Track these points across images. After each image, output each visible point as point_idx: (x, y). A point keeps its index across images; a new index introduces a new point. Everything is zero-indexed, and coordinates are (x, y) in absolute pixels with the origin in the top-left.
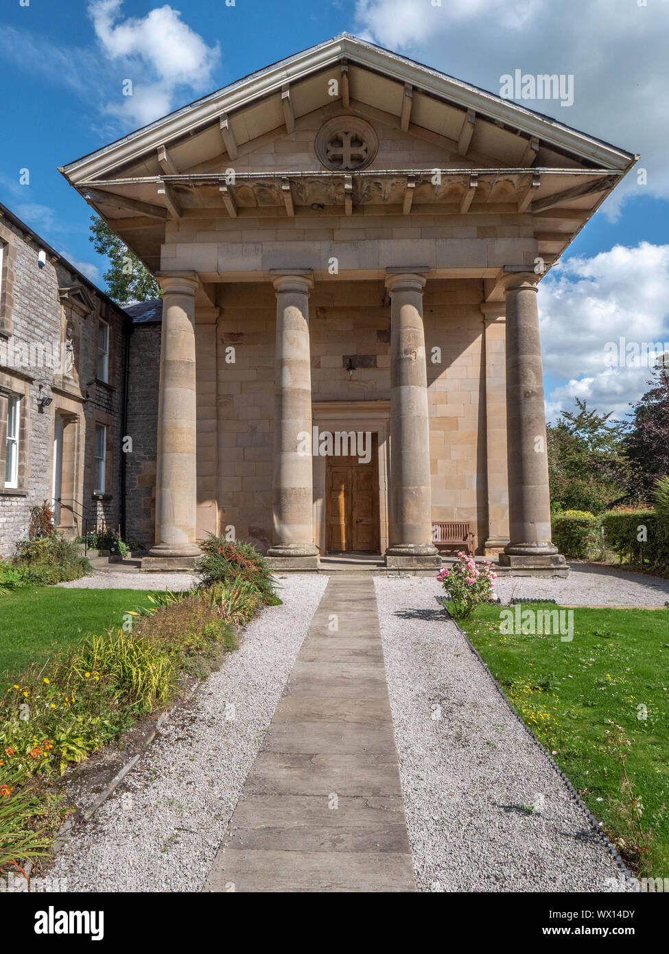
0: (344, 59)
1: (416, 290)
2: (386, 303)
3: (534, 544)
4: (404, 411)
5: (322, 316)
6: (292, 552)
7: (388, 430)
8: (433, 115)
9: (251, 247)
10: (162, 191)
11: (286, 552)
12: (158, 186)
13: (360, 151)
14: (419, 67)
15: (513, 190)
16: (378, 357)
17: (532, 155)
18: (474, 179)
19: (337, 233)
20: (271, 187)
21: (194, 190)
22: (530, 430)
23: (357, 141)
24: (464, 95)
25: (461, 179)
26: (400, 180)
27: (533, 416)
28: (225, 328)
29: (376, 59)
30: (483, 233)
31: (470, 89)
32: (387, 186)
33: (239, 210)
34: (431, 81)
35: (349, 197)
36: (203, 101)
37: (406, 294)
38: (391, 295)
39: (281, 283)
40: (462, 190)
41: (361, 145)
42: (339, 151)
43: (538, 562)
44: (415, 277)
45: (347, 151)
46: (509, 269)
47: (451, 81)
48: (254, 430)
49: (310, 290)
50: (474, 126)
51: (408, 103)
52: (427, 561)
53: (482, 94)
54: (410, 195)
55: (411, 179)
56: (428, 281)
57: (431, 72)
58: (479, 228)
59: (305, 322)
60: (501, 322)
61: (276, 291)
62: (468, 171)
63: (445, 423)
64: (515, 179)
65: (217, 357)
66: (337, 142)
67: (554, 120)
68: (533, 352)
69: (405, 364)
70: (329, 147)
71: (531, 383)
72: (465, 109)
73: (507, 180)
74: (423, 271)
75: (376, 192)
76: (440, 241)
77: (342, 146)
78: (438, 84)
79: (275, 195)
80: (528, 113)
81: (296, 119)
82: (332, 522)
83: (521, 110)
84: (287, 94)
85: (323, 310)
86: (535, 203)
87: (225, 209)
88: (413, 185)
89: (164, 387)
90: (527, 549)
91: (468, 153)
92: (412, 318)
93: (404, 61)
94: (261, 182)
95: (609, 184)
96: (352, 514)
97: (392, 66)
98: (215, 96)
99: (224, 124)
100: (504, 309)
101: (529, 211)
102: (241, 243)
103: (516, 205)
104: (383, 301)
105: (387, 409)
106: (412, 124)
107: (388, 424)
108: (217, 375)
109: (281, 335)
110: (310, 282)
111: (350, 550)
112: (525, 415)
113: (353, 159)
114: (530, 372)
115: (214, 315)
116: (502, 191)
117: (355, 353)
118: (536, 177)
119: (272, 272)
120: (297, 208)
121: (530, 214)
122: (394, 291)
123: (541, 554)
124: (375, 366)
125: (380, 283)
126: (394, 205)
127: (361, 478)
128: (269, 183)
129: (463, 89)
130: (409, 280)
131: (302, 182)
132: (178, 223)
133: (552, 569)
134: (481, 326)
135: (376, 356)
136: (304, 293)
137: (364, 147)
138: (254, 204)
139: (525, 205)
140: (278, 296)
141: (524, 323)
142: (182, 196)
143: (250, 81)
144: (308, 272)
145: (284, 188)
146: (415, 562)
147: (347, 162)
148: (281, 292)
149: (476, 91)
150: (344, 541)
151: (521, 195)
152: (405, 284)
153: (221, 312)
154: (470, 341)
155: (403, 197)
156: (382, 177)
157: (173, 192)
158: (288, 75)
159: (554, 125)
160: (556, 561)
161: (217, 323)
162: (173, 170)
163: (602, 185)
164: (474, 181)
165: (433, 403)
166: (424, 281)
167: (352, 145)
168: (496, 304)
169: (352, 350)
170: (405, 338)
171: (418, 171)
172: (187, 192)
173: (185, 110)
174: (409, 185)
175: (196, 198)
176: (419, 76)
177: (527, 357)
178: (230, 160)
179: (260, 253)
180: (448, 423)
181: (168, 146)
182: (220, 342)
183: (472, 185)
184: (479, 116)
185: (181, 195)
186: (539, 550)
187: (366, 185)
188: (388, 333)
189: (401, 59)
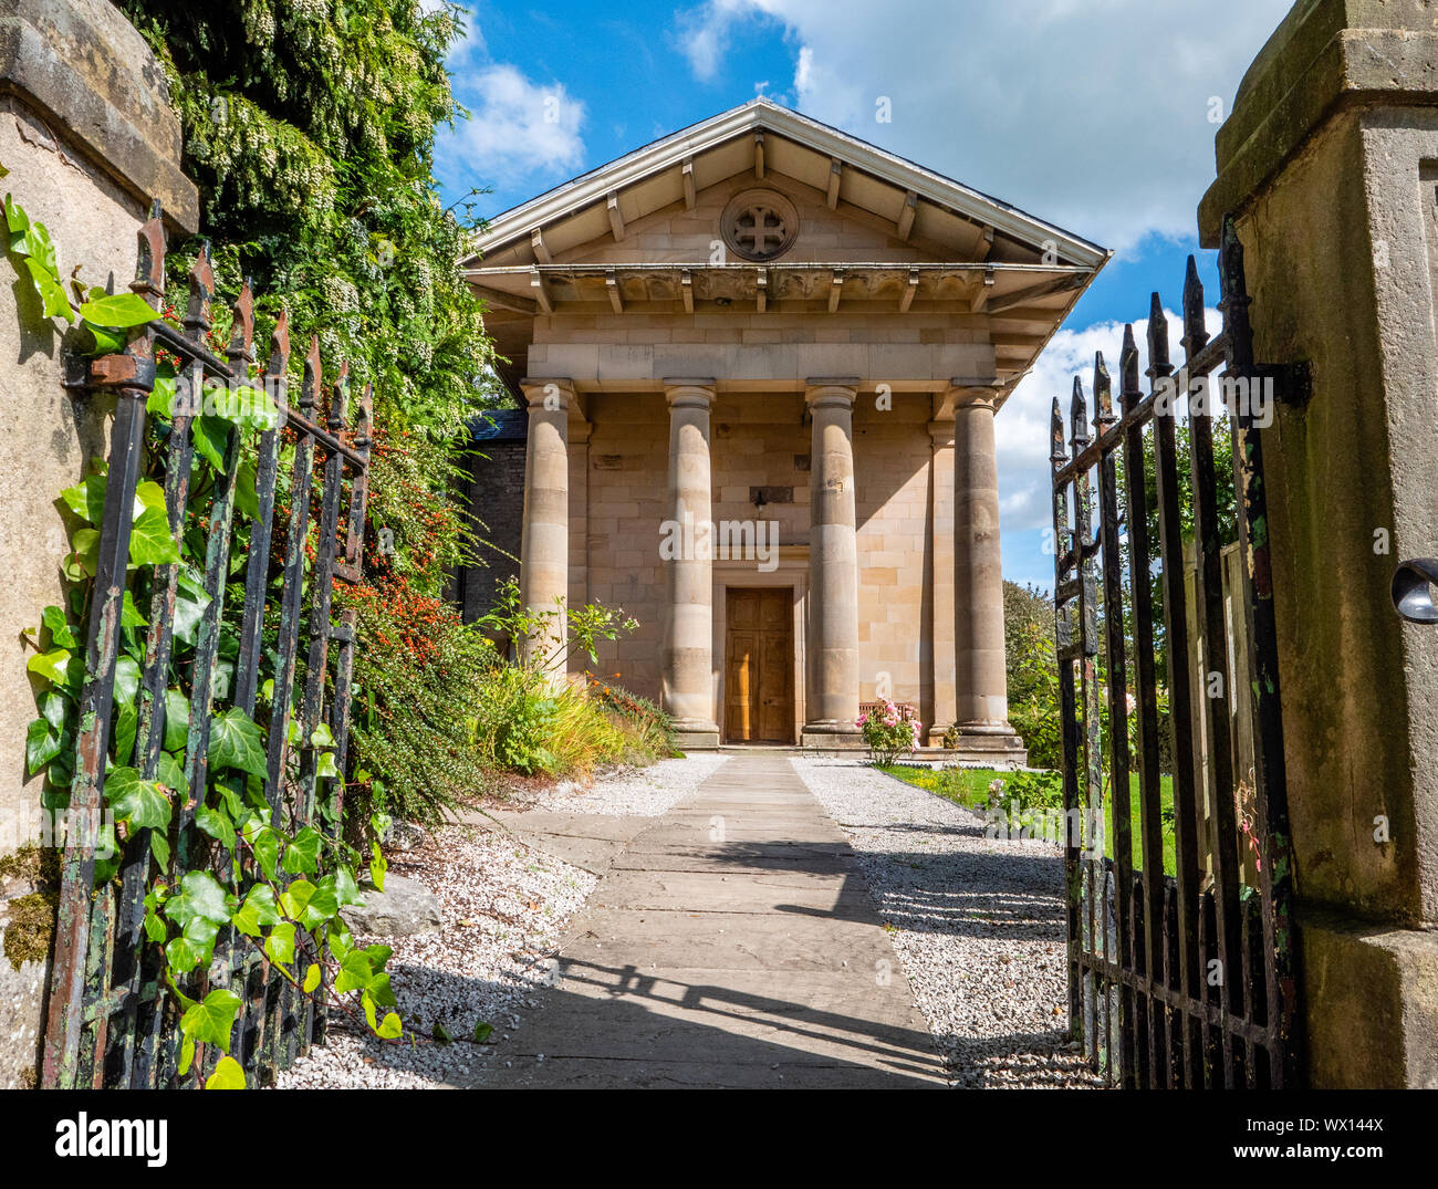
0: (759, 127)
1: (843, 406)
2: (805, 421)
3: (985, 722)
4: (826, 556)
5: (725, 435)
6: (686, 727)
7: (807, 584)
8: (867, 193)
9: (641, 349)
10: (536, 283)
11: (679, 726)
12: (533, 277)
13: (776, 232)
14: (849, 140)
15: (963, 288)
16: (795, 489)
17: (986, 246)
18: (913, 274)
19: (745, 334)
20: (667, 279)
21: (574, 281)
22: (981, 582)
23: (773, 220)
24: (902, 173)
25: (900, 274)
26: (825, 274)
27: (986, 565)
28: (599, 449)
29: (797, 129)
30: (928, 337)
31: (911, 167)
32: (809, 281)
33: (625, 304)
34: (864, 157)
35: (763, 293)
36: (589, 177)
37: (829, 411)
38: (813, 412)
39: (675, 395)
40: (900, 285)
41: (778, 224)
42: (750, 232)
43: (989, 743)
44: (842, 390)
45: (760, 231)
46: (958, 382)
47: (888, 157)
48: (634, 580)
49: (711, 403)
50: (916, 210)
51: (836, 181)
52: (852, 740)
53: (925, 173)
54: (836, 292)
55: (837, 274)
56: (859, 395)
57: (864, 146)
58: (922, 331)
59: (705, 444)
60: (951, 447)
61: (669, 404)
62: (907, 265)
63: (881, 576)
64: (964, 275)
65: (588, 486)
66: (747, 219)
67: (1011, 207)
68: (986, 485)
69: (828, 498)
70: (738, 227)
71: (984, 524)
72: (905, 190)
73: (954, 275)
74: (853, 382)
75: (796, 287)
76: (873, 346)
77: (753, 225)
78: (872, 161)
79: (671, 288)
80: (980, 197)
81: (697, 192)
82: (733, 703)
83: (972, 193)
84: (688, 168)
85: (725, 427)
86: (992, 301)
87: (610, 303)
88: (841, 281)
89: (530, 522)
90: (976, 728)
91: (910, 238)
92: (838, 443)
93: (831, 132)
94: (656, 274)
95: (1078, 283)
96: (758, 694)
97: (818, 137)
98: (603, 170)
99: (613, 203)
100: (953, 431)
101: (985, 310)
102: (628, 344)
103: (968, 303)
104: (803, 417)
105: (805, 556)
106: (841, 201)
107: (807, 574)
108: (588, 510)
109: (676, 459)
110: (712, 395)
111: (756, 739)
112: (976, 563)
113: (767, 241)
114: (982, 510)
115: (586, 432)
116: (950, 288)
117: (764, 484)
118: (990, 274)
119: (666, 382)
120: (697, 303)
121: (987, 314)
122: (817, 407)
123: (992, 734)
124: (791, 500)
125: (799, 396)
126: (817, 301)
127: (773, 645)
128: (666, 275)
129: (902, 167)
130: (834, 394)
131: (706, 275)
132: (550, 319)
133: (1006, 752)
134: (929, 451)
135: (792, 488)
136: (704, 407)
137: (781, 227)
138: (645, 298)
139: (979, 303)
140: (672, 412)
141: (977, 449)
142: (558, 288)
143: (644, 153)
144: (711, 382)
145: (684, 282)
146: (837, 741)
147: (760, 247)
148: (676, 406)
149: (917, 170)
150: (747, 727)
151: (974, 293)
152: (831, 399)
153: (595, 427)
154: (913, 471)
155: (828, 292)
156: (803, 270)
157: (548, 283)
158: (691, 147)
159: (1011, 212)
160: (1011, 743)
161: (588, 442)
162: (548, 258)
163: (1069, 285)
164: (914, 278)
165: (865, 550)
166: (854, 395)
167: (766, 225)
168: (946, 423)
169: (761, 480)
170: (828, 466)
171: (846, 265)
172: (565, 283)
173: (567, 186)
174: (836, 281)
175: (575, 291)
176: (848, 150)
177: (978, 492)
178: (615, 241)
179: (651, 356)
180: (885, 575)
181: (544, 228)
182: (591, 467)
183: (912, 282)
184: (920, 198)
185: (556, 287)
186: (989, 729)
187: (783, 278)
188: (807, 459)
189: (827, 130)
